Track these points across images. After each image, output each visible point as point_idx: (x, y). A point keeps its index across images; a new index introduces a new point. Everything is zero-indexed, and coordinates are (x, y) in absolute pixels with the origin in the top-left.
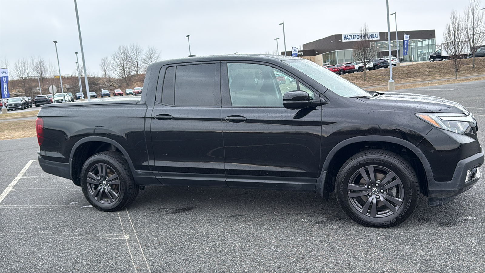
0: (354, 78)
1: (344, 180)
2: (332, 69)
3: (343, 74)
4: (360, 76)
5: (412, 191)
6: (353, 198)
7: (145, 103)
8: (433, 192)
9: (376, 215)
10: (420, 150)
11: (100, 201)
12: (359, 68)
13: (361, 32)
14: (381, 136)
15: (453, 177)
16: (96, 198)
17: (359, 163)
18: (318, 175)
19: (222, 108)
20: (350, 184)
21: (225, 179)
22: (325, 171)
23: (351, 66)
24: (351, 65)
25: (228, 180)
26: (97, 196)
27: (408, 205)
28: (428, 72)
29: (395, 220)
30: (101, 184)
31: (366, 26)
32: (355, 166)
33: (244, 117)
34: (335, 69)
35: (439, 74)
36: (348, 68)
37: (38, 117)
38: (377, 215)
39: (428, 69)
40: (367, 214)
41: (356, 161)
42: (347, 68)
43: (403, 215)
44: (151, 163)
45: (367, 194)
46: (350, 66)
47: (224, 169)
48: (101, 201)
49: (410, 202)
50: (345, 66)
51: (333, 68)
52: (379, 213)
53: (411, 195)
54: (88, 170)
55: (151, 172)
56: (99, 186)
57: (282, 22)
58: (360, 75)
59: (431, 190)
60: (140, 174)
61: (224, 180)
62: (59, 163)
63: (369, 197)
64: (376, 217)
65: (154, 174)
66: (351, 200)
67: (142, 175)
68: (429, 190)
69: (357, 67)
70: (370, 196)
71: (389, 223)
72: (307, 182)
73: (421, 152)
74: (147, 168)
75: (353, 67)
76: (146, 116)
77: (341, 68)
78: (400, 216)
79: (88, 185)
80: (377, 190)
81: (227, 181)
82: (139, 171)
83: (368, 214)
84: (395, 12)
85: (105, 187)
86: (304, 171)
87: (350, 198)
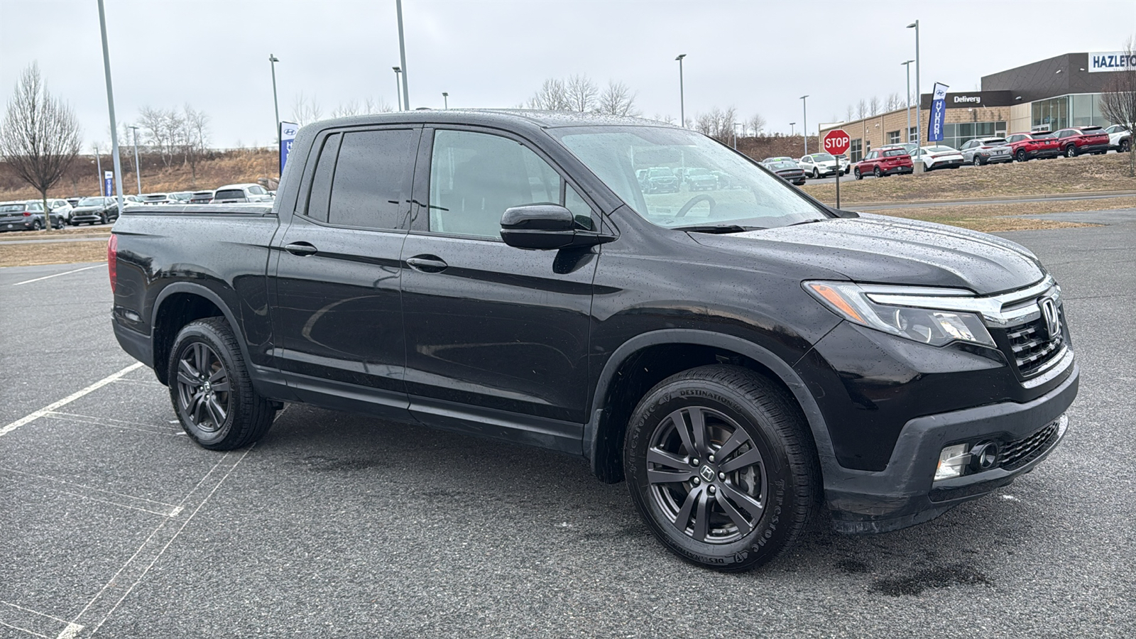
0: (1102, 166)
1: (637, 436)
2: (1045, 141)
3: (1076, 155)
4: (1120, 163)
5: (783, 485)
6: (660, 485)
7: (277, 214)
8: (836, 495)
9: (705, 537)
10: (799, 379)
11: (198, 424)
12: (1122, 141)
13: (1129, 47)
14: (714, 333)
15: (892, 460)
16: (192, 417)
17: (670, 397)
18: (585, 419)
19: (409, 236)
20: (651, 449)
21: (408, 405)
22: (598, 410)
23: (1098, 136)
24: (1097, 132)
25: (414, 407)
26: (193, 413)
27: (774, 521)
29: (745, 555)
30: (202, 388)
32: (660, 403)
33: (445, 262)
34: (1054, 143)
36: (1088, 141)
38: (708, 536)
40: (686, 530)
41: (664, 392)
42: (1087, 140)
43: (763, 545)
44: (278, 352)
45: (687, 479)
46: (1094, 136)
47: (403, 381)
48: (200, 424)
49: (779, 513)
50: (1081, 134)
51: (1047, 138)
52: (715, 531)
53: (780, 496)
54: (178, 357)
55: (278, 370)
56: (198, 391)
57: (915, 23)
58: (1121, 161)
59: (829, 488)
60: (260, 374)
61: (404, 405)
62: (137, 335)
63: (692, 486)
64: (705, 540)
65: (284, 378)
66: (655, 490)
67: (266, 376)
68: (825, 488)
69: (1114, 139)
70: (697, 485)
71: (731, 560)
72: (565, 432)
73: (803, 385)
75: (1104, 138)
76: (272, 245)
77: (1070, 140)
78: (756, 546)
79: (180, 387)
80: (712, 471)
81: (410, 409)
82: (259, 367)
83: (690, 532)
85: (207, 397)
87: (652, 484)
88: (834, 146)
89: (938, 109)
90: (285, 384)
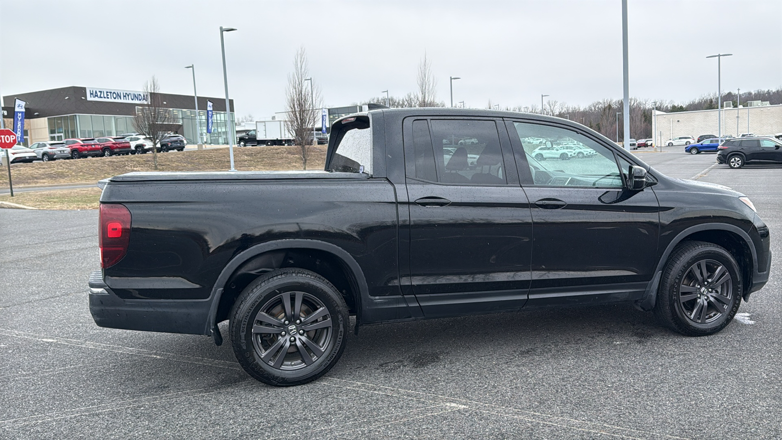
0: (135, 163)
2: (92, 145)
3: (111, 155)
4: (144, 161)
5: (741, 286)
7: (386, 178)
11: (281, 367)
12: (137, 147)
16: (272, 363)
18: (650, 277)
20: (681, 286)
21: (528, 296)
22: (660, 271)
23: (124, 143)
24: (123, 141)
26: (274, 358)
27: (737, 303)
28: (246, 161)
29: (725, 322)
30: (283, 333)
31: (155, 81)
32: (690, 261)
33: (563, 202)
34: (97, 146)
35: (263, 166)
36: (119, 146)
37: (102, 203)
39: (246, 157)
40: (697, 320)
41: (691, 255)
42: (117, 145)
44: (405, 282)
45: (696, 296)
46: (121, 143)
47: (531, 280)
48: (283, 366)
50: (114, 141)
51: (93, 143)
54: (256, 309)
55: (401, 296)
58: (145, 159)
59: (755, 283)
60: (377, 304)
62: (175, 302)
64: (706, 322)
65: (405, 301)
67: (381, 303)
68: (753, 283)
69: (133, 145)
70: (699, 298)
72: (637, 288)
73: (751, 240)
74: (395, 290)
75: (127, 145)
76: (398, 201)
77: (106, 145)
78: (729, 317)
80: (707, 289)
82: (377, 297)
83: (700, 320)
84: (193, 65)
86: (635, 274)
87: (681, 302)
88: (3, 142)
89: (19, 119)
90: (405, 306)
